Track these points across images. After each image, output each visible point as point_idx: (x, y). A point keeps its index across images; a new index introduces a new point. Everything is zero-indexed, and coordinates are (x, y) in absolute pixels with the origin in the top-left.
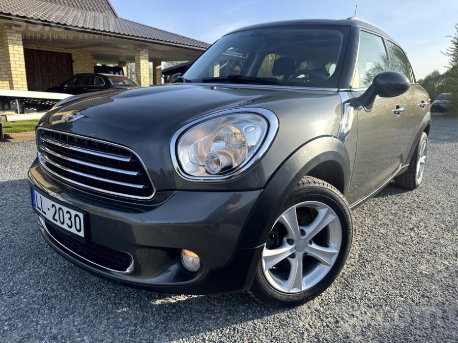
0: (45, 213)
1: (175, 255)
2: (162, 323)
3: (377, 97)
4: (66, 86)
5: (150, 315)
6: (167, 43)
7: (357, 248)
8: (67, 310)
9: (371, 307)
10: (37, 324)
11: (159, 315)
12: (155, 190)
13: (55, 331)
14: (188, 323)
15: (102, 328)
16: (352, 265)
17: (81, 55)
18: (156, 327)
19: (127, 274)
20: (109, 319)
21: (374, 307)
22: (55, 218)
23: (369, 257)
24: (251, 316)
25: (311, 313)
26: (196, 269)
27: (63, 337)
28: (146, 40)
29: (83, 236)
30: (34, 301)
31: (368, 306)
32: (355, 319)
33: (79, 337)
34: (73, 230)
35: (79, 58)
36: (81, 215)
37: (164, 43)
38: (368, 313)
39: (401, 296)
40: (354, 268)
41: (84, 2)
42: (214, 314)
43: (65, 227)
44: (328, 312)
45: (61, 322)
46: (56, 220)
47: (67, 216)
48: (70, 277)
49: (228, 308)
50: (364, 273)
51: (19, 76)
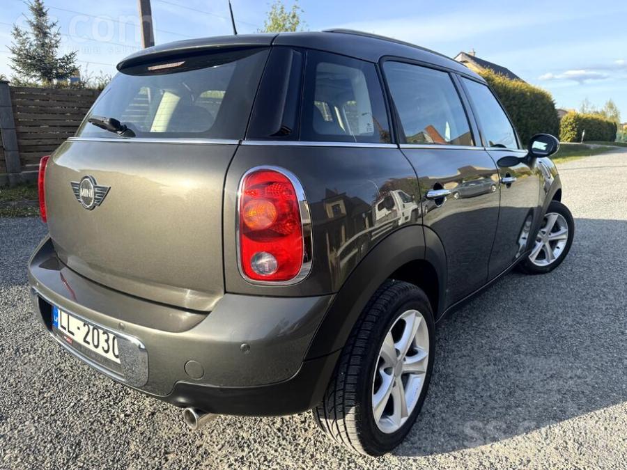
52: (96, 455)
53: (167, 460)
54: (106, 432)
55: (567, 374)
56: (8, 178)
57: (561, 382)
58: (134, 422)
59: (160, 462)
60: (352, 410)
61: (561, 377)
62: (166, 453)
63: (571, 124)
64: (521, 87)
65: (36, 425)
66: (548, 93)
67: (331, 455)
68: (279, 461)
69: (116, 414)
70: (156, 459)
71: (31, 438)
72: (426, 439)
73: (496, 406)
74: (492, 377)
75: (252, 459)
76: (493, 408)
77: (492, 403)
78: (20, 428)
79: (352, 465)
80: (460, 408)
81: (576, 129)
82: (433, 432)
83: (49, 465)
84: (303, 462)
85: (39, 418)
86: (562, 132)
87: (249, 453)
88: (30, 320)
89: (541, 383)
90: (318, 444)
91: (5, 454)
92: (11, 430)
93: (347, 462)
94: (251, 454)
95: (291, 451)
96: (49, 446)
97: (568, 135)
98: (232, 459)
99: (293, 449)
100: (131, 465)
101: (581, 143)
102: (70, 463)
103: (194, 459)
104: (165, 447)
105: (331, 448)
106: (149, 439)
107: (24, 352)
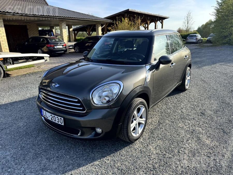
0: (48, 118)
1: (94, 129)
2: (91, 150)
3: (161, 65)
4: (26, 43)
5: (87, 148)
6: (75, 19)
7: (158, 118)
8: (59, 149)
9: (159, 140)
10: (51, 154)
11: (90, 148)
12: (86, 110)
13: (57, 155)
14: (99, 149)
15: (72, 153)
16: (155, 125)
17: (31, 26)
18: (89, 151)
19: (79, 136)
20: (73, 150)
21: (160, 139)
22: (52, 119)
23: (162, 122)
24: (120, 145)
25: (140, 143)
26: (101, 132)
27: (60, 157)
28: (64, 18)
29: (63, 125)
30: (47, 146)
31: (159, 139)
32: (154, 144)
33: (65, 156)
34: (59, 123)
35: (30, 27)
36: (62, 119)
37: (74, 19)
38: (158, 142)
39: (170, 135)
40: (156, 126)
41: (32, 1)
42: (108, 146)
43: (56, 122)
44: (145, 142)
45: (58, 152)
46: (53, 120)
47: (57, 119)
48: (57, 138)
49: (112, 143)
50: (159, 128)
51: (3, 41)
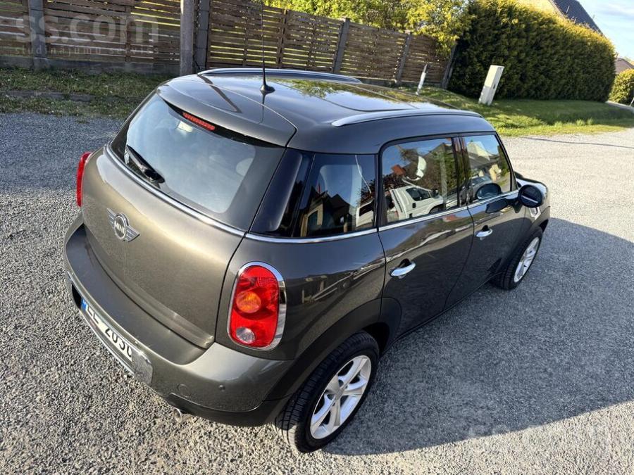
52: (103, 409)
53: (155, 424)
54: (112, 389)
55: (480, 403)
56: (32, 61)
57: (472, 411)
58: (133, 384)
59: (150, 425)
60: (295, 427)
61: (475, 406)
62: (155, 417)
63: (626, 84)
64: (584, 34)
65: (60, 372)
66: (612, 44)
67: (275, 443)
68: (236, 440)
69: (120, 373)
70: (147, 421)
71: (56, 384)
72: (350, 442)
73: (413, 422)
74: (421, 394)
75: (217, 435)
76: (410, 424)
77: (411, 420)
78: (47, 373)
79: (289, 454)
80: (384, 419)
81: (629, 89)
82: (357, 437)
83: (69, 412)
84: (254, 445)
85: (61, 366)
86: (613, 90)
87: (216, 429)
88: (54, 256)
89: (457, 408)
90: (268, 431)
91: (37, 396)
92: (41, 373)
93: (285, 451)
94: (217, 430)
95: (247, 434)
96: (69, 394)
97: (619, 94)
98: (203, 431)
99: (249, 432)
100: (128, 423)
101: (630, 106)
102: (85, 413)
103: (175, 427)
104: (155, 411)
105: (277, 437)
106: (144, 402)
107: (49, 293)
